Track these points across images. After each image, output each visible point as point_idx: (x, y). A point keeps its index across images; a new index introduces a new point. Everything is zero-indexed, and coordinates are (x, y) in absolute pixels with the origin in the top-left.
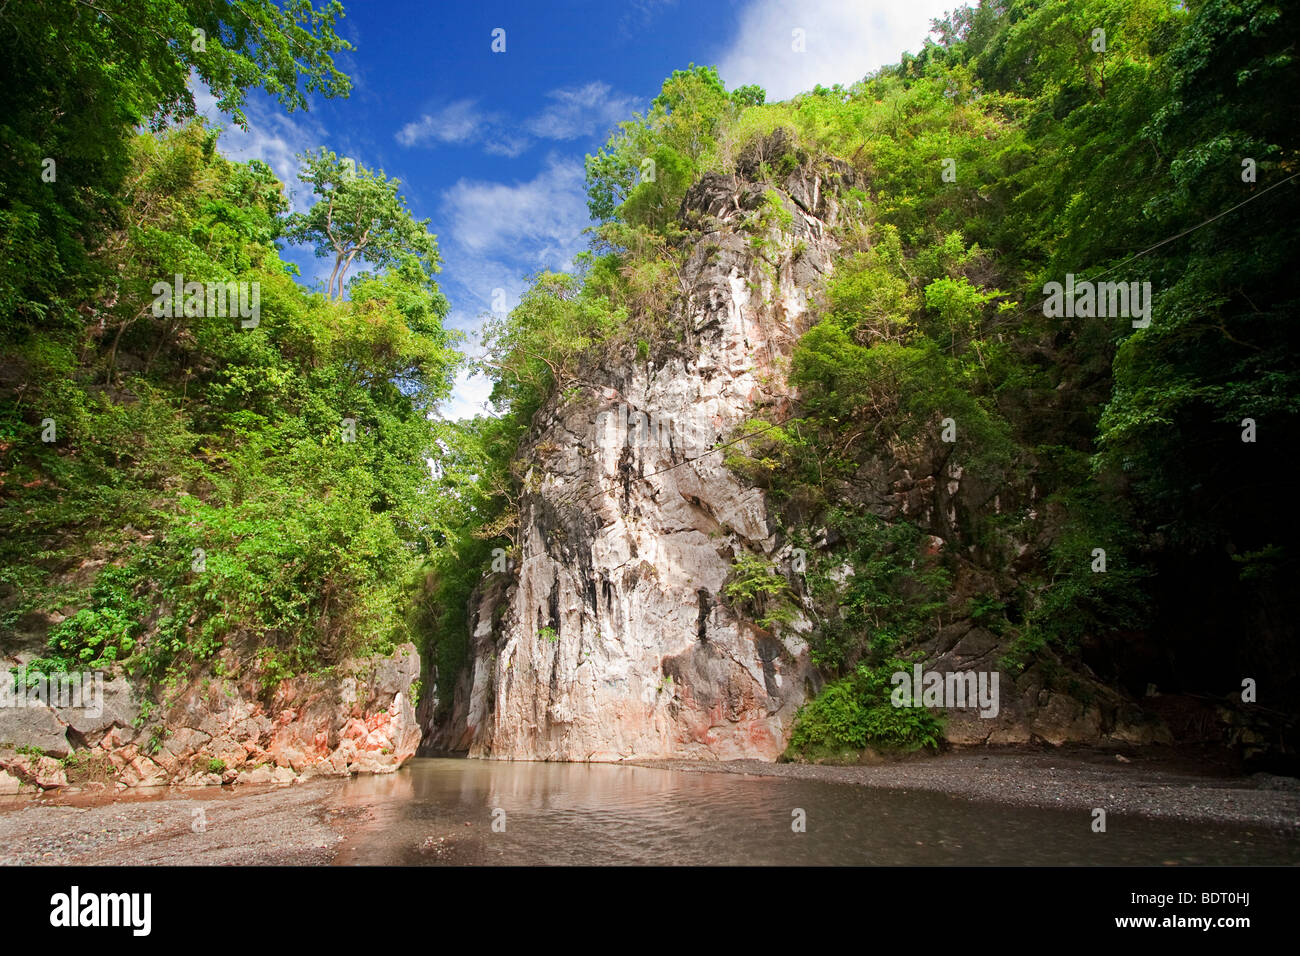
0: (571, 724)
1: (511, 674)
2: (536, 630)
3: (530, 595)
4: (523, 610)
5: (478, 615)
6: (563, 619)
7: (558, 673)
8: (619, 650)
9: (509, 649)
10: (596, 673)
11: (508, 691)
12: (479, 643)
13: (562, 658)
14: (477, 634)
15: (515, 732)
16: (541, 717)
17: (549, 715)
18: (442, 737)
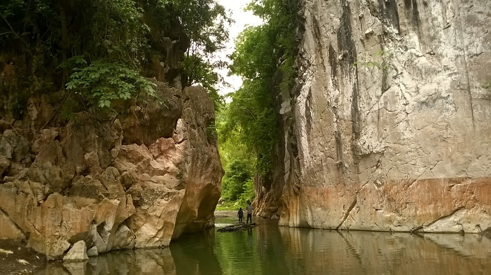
0: (382, 154)
1: (308, 116)
2: (329, 68)
3: (317, 35)
4: (313, 51)
5: (280, 97)
6: (359, 47)
7: (361, 105)
8: (436, 65)
9: (305, 93)
10: (407, 95)
11: (308, 133)
12: (285, 119)
13: (362, 89)
14: (282, 112)
15: (322, 169)
16: (347, 151)
17: (355, 149)
18: (270, 195)
